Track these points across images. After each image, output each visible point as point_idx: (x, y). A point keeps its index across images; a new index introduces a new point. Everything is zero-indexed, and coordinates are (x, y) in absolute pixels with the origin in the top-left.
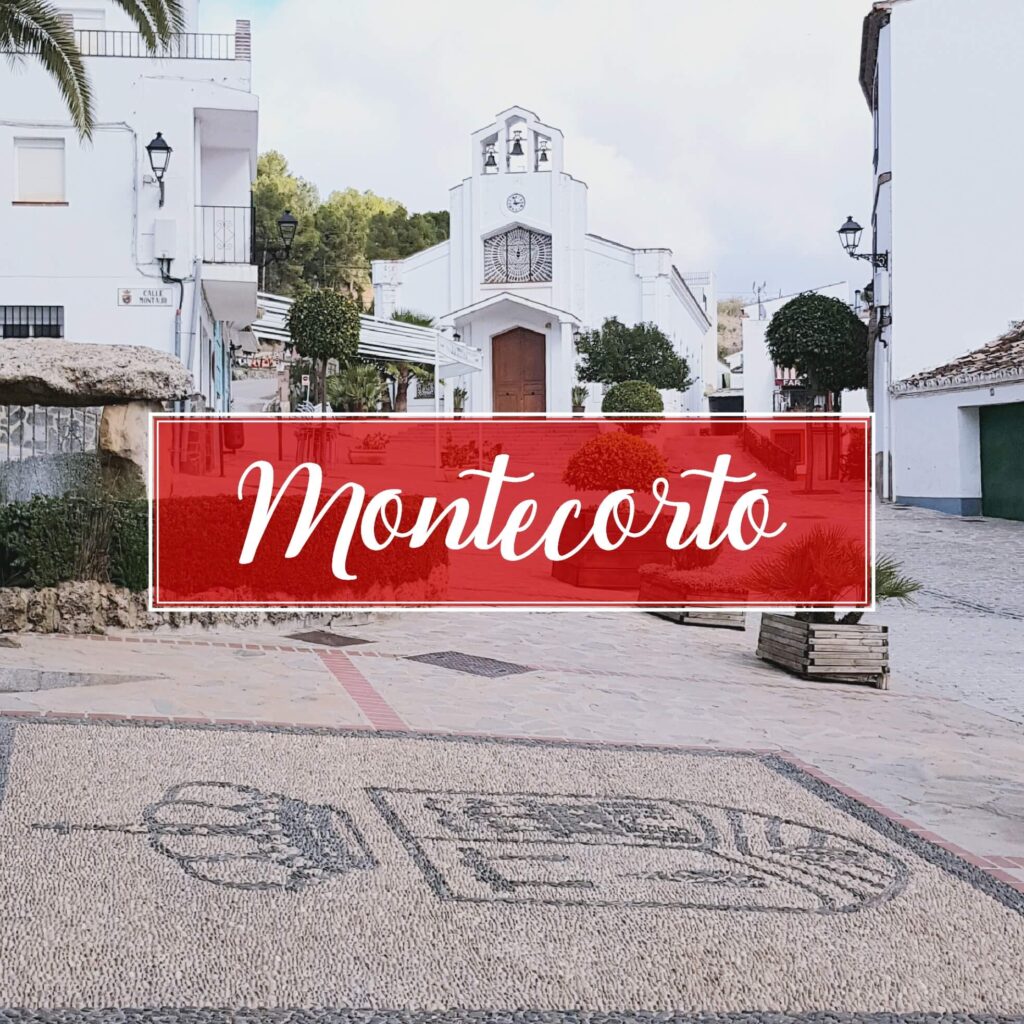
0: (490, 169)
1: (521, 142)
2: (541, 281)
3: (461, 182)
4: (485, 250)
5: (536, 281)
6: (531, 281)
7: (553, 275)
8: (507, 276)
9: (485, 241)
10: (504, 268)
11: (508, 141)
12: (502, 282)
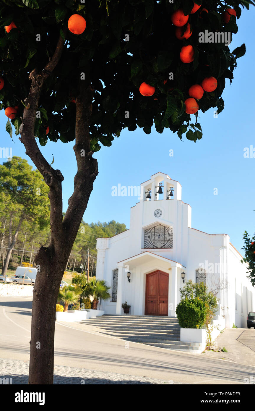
0: (148, 199)
1: (162, 188)
2: (168, 248)
3: (135, 205)
4: (145, 235)
5: (166, 248)
6: (164, 248)
7: (173, 245)
8: (154, 246)
9: (145, 231)
10: (153, 242)
11: (156, 187)
12: (152, 248)
